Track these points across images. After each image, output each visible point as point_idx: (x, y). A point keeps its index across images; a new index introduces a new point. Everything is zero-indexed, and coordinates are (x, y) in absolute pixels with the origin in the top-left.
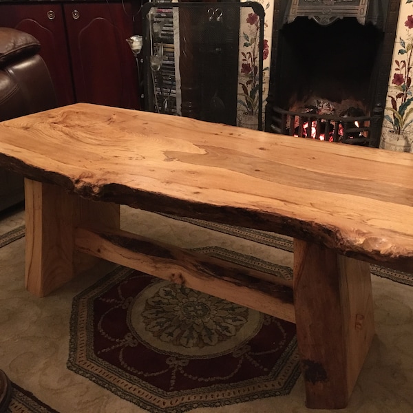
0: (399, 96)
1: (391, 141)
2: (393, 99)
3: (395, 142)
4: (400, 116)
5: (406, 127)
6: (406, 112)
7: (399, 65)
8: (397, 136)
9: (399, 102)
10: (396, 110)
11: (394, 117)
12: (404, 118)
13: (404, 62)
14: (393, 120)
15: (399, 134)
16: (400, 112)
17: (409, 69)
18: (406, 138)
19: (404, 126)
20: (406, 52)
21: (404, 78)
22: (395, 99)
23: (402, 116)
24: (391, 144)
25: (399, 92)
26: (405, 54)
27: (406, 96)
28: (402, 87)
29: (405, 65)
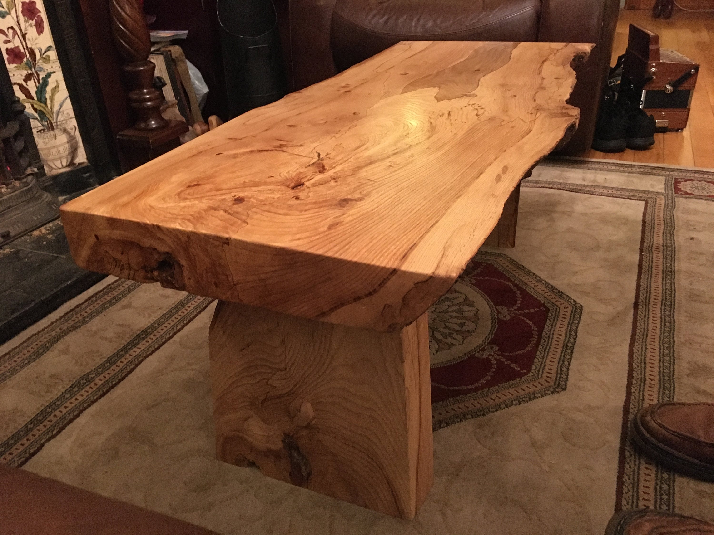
0: (28, 78)
1: (46, 144)
2: (21, 86)
3: (53, 142)
4: (42, 105)
5: (58, 115)
6: (48, 96)
7: (7, 36)
8: (52, 133)
9: (32, 86)
10: (33, 99)
11: (35, 110)
12: (49, 106)
13: (12, 28)
14: (36, 115)
15: (53, 129)
16: (40, 100)
17: (24, 36)
18: (65, 131)
19: (55, 116)
20: (9, 14)
21: (22, 50)
22: (24, 84)
23: (45, 103)
24: (49, 149)
25: (25, 73)
26: (8, 17)
27: (38, 75)
28: (26, 64)
29: (15, 33)
